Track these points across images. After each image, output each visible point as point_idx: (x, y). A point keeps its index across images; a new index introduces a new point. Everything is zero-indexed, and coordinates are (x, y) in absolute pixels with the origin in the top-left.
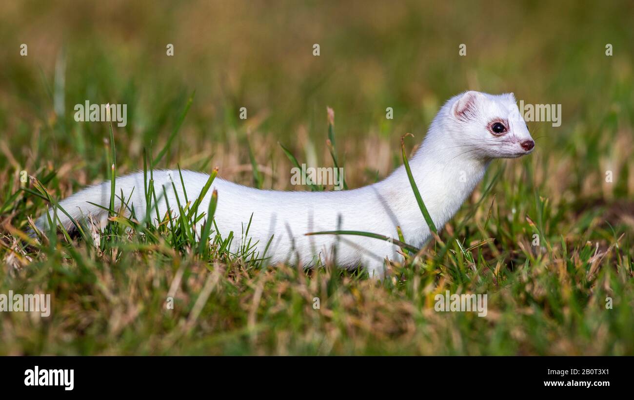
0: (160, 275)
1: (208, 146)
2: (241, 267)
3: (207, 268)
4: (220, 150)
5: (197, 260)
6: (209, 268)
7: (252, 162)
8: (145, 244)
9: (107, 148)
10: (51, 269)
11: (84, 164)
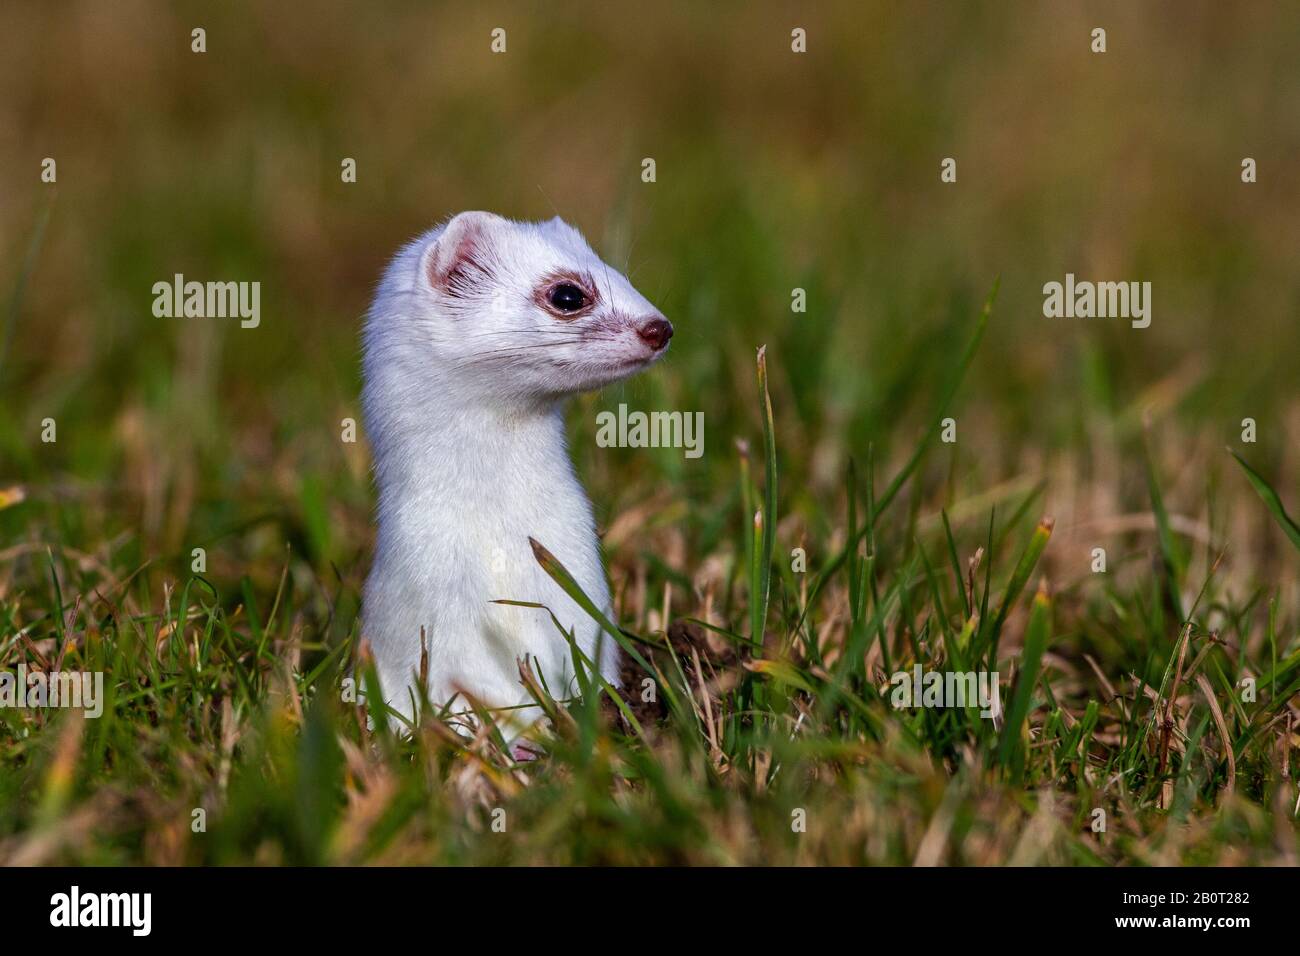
0: (886, 825)
1: (1032, 460)
2: (1121, 803)
3: (1020, 806)
4: (1066, 472)
5: (995, 783)
6: (1029, 807)
7: (1157, 507)
8: (848, 739)
9: (744, 465)
10: (581, 807)
11: (681, 509)
